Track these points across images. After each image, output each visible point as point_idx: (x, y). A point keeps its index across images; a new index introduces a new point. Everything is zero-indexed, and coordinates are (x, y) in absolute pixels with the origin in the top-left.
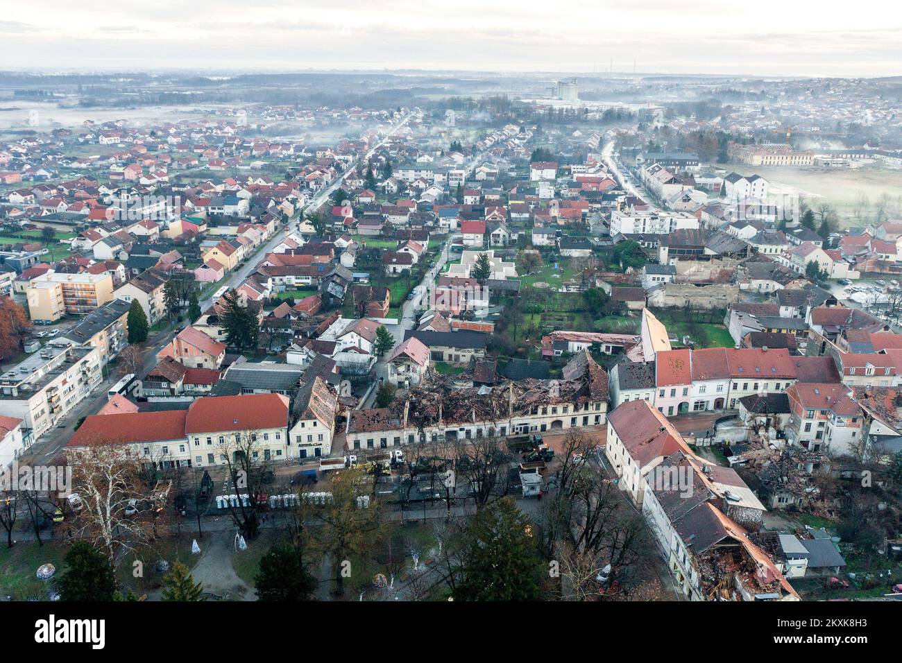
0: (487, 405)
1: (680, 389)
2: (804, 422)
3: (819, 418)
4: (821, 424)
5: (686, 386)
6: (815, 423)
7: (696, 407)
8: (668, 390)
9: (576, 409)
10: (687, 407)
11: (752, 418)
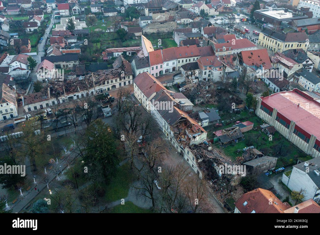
0: (84, 84)
1: (159, 66)
2: (204, 72)
3: (209, 69)
4: (210, 71)
5: (161, 64)
6: (207, 71)
7: (166, 72)
8: (155, 67)
9: (120, 80)
10: (163, 72)
11: (186, 73)
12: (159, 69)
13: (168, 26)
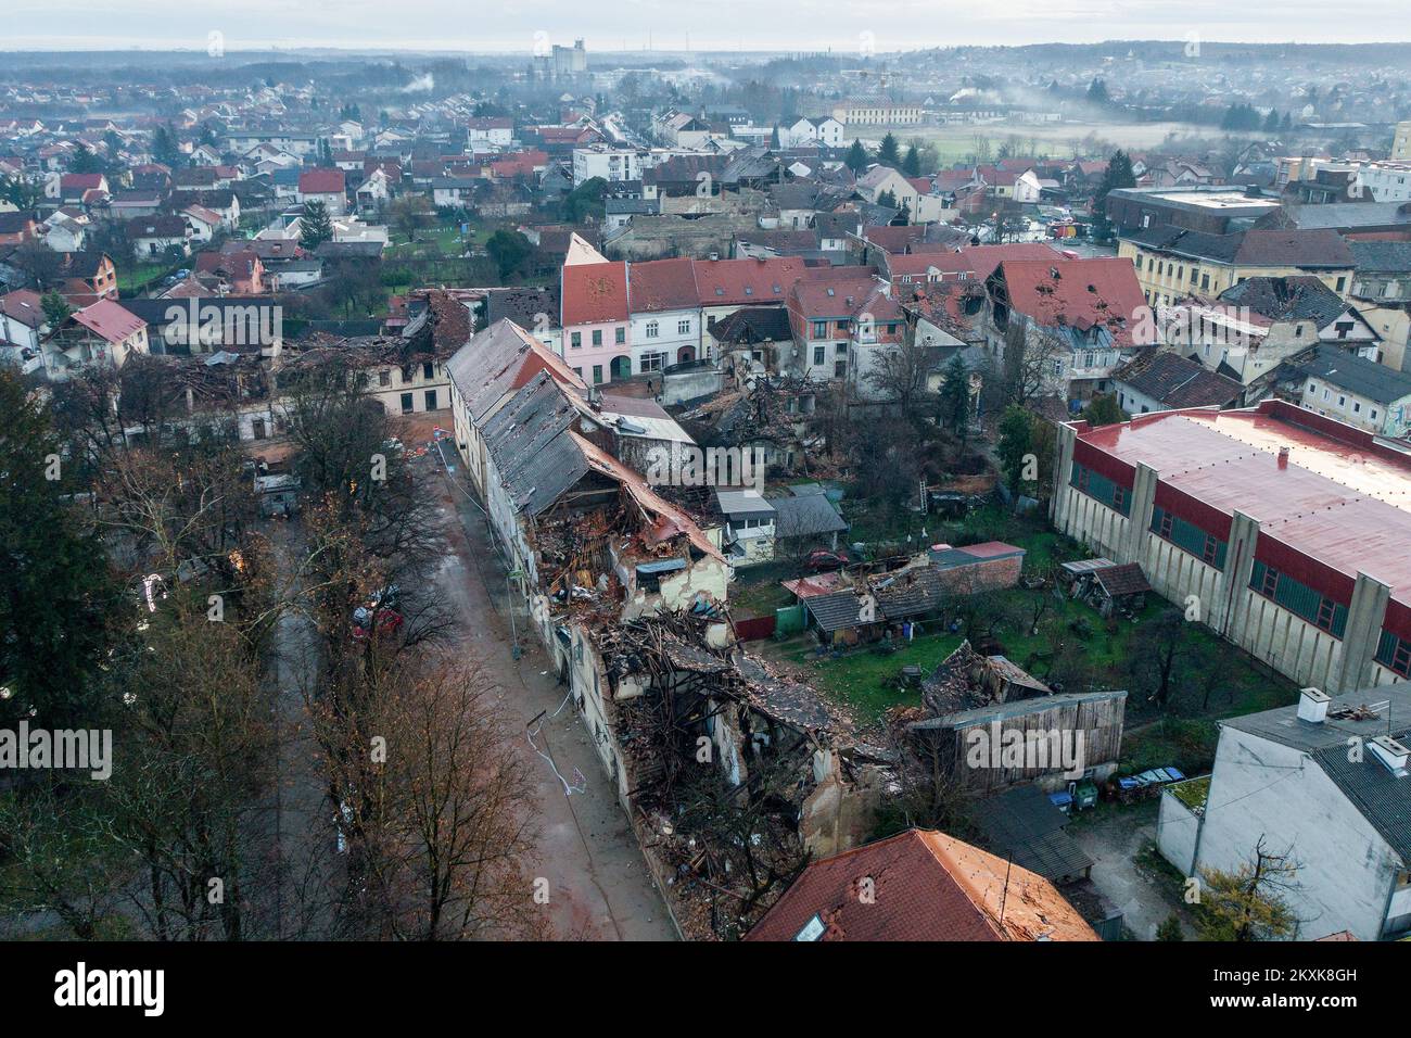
0: (224, 382)
1: (608, 330)
2: (811, 346)
3: (836, 337)
4: (841, 348)
5: (620, 325)
6: (830, 346)
7: (645, 366)
8: (586, 332)
9: (407, 377)
10: (629, 367)
11: (726, 353)
12: (610, 349)
13: (716, 231)
